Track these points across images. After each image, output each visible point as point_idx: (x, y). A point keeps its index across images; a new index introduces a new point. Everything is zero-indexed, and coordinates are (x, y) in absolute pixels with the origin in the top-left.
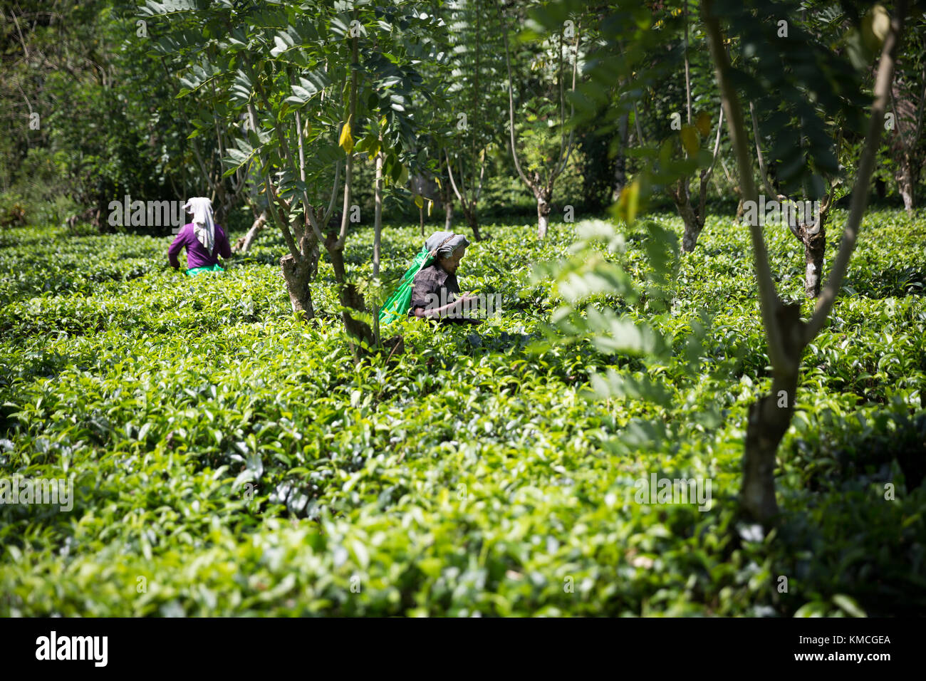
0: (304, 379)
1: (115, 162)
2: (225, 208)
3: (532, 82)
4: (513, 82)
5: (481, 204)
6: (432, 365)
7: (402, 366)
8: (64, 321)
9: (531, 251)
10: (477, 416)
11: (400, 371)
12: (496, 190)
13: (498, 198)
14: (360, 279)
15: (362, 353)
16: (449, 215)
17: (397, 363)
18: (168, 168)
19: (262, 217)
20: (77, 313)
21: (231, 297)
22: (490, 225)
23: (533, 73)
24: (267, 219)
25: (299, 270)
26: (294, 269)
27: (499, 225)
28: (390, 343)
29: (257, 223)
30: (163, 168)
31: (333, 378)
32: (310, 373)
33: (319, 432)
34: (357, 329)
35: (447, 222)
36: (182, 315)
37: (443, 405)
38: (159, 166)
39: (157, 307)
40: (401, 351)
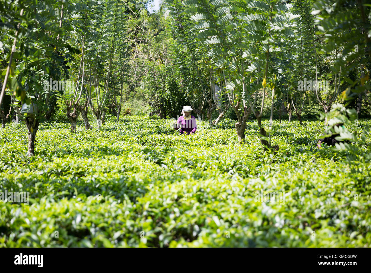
0: (248, 156)
1: (168, 93)
2: (211, 109)
3: (325, 67)
4: (318, 67)
5: (303, 114)
6: (288, 154)
7: (278, 154)
8: (162, 142)
9: (322, 128)
10: (302, 167)
11: (278, 155)
12: (308, 108)
13: (309, 111)
14: (266, 126)
15: (266, 149)
16: (290, 117)
17: (277, 153)
18: (188, 95)
19: (222, 113)
20: (166, 140)
21: (215, 137)
22: (306, 121)
23: (326, 64)
24: (224, 114)
25: (241, 128)
26: (240, 127)
27: (309, 121)
28: (274, 147)
29: (220, 116)
30: (187, 95)
31: (256, 157)
32: (250, 155)
33: (255, 168)
34: (264, 142)
35: (290, 119)
36: (200, 142)
37: (292, 164)
38: (185, 94)
39: (191, 139)
40: (278, 149)
